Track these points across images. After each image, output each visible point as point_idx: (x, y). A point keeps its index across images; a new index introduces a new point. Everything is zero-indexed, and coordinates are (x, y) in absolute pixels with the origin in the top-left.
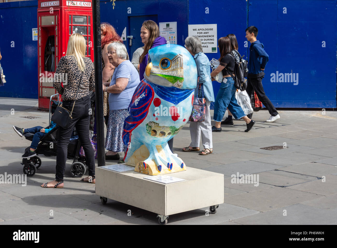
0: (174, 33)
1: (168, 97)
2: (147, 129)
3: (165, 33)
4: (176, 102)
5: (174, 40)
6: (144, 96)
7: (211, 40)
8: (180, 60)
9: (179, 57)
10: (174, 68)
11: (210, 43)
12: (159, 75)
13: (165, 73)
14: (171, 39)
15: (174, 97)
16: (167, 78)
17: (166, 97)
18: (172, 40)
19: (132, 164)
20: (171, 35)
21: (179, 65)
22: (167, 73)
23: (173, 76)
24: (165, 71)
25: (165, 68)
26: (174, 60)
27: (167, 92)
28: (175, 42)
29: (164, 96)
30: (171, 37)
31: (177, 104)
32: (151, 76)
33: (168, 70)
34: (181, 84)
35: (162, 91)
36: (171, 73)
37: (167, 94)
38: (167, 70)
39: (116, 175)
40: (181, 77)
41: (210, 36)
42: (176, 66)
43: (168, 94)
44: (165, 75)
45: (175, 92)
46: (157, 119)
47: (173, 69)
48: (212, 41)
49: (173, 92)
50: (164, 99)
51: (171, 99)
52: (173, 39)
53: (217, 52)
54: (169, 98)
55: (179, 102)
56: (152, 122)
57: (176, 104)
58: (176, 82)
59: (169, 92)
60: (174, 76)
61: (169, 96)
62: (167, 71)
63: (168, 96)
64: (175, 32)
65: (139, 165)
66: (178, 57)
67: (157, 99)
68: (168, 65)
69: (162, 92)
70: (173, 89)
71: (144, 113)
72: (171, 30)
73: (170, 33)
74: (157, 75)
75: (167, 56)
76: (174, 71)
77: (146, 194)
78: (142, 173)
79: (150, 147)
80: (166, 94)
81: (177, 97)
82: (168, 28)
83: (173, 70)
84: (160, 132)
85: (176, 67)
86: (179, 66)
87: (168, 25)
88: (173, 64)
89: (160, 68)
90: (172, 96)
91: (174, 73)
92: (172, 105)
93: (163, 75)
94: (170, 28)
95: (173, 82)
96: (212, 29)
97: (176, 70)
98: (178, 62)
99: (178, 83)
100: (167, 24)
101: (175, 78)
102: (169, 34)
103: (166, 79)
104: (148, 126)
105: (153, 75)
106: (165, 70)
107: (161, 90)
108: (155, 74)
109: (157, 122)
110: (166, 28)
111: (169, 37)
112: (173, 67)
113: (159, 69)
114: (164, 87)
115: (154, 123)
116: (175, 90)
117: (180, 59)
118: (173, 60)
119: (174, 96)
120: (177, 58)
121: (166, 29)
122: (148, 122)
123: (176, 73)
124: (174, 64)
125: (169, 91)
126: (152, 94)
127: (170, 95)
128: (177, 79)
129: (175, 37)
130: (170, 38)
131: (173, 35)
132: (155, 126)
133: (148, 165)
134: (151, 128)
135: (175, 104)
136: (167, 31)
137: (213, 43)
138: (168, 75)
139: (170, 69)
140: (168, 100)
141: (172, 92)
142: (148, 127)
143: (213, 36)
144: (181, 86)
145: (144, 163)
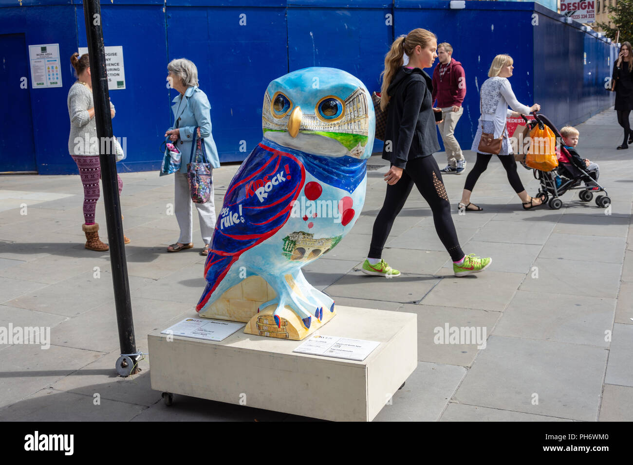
0: (55, 61)
1: (336, 178)
2: (284, 248)
3: (41, 62)
4: (352, 187)
5: (57, 71)
6: (284, 179)
7: (115, 70)
8: (363, 100)
9: (360, 94)
10: (353, 117)
11: (113, 75)
12: (321, 133)
13: (332, 129)
14: (51, 70)
15: (349, 177)
16: (339, 138)
17: (333, 178)
18: (53, 71)
19: (218, 315)
20: (50, 64)
21: (361, 110)
22: (337, 127)
23: (352, 134)
24: (331, 125)
25: (331, 118)
26: (351, 99)
27: (333, 168)
28: (59, 75)
29: (328, 176)
30: (51, 68)
31: (353, 191)
32: (302, 136)
33: (339, 121)
34: (363, 149)
35: (324, 166)
36: (346, 127)
37: (335, 173)
38: (336, 122)
39: (216, 348)
40: (364, 136)
41: (112, 65)
42: (356, 112)
43: (337, 171)
44: (334, 133)
45: (349, 167)
46: (311, 226)
47: (351, 119)
48: (116, 72)
49: (347, 167)
50: (329, 184)
51: (343, 181)
52: (55, 70)
53: (125, 88)
54: (339, 179)
55: (355, 187)
56: (298, 233)
57: (351, 192)
58: (356, 146)
59: (339, 167)
60: (354, 133)
61: (338, 175)
62: (338, 124)
63: (336, 176)
64: (57, 59)
65: (257, 320)
66: (358, 93)
67: (314, 184)
68: (338, 112)
69: (324, 169)
70: (346, 161)
71: (281, 215)
72: (50, 56)
73: (48, 61)
74: (317, 132)
75: (336, 93)
76: (353, 122)
77: (307, 385)
78: (269, 336)
79: (278, 281)
80: (332, 173)
81: (353, 177)
82: (45, 53)
83: (350, 122)
84: (313, 251)
85: (356, 115)
86: (362, 113)
87: (44, 49)
88: (348, 109)
89: (319, 119)
90: (344, 176)
91: (353, 127)
92: (344, 193)
93: (328, 132)
94: (48, 54)
95: (350, 147)
96: (116, 54)
97: (357, 122)
98: (360, 105)
99: (358, 149)
100: (42, 48)
101: (356, 137)
102: (47, 63)
103: (336, 141)
104: (287, 242)
105: (308, 134)
106: (333, 123)
107: (320, 164)
108: (313, 132)
109: (310, 231)
110: (41, 53)
111: (47, 67)
112: (349, 115)
113: (317, 120)
114: (328, 159)
115: (304, 234)
116: (348, 162)
117: (362, 97)
118: (349, 99)
119: (348, 175)
120: (358, 96)
121: (41, 55)
122: (288, 234)
123: (357, 128)
124: (351, 108)
125: (337, 166)
126: (302, 174)
127: (340, 174)
128: (359, 140)
129: (58, 66)
130: (49, 68)
131: (53, 63)
132: (304, 239)
133: (284, 319)
134: (295, 245)
135: (349, 192)
136: (44, 58)
137: (118, 75)
138: (341, 131)
139: (344, 119)
140: (337, 184)
141: (343, 168)
142: (286, 244)
143: (118, 64)
144: (361, 154)
145: (276, 318)
